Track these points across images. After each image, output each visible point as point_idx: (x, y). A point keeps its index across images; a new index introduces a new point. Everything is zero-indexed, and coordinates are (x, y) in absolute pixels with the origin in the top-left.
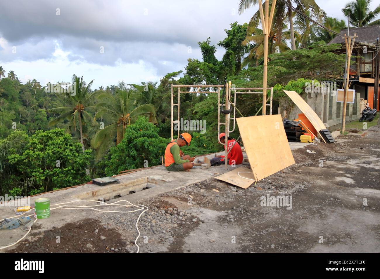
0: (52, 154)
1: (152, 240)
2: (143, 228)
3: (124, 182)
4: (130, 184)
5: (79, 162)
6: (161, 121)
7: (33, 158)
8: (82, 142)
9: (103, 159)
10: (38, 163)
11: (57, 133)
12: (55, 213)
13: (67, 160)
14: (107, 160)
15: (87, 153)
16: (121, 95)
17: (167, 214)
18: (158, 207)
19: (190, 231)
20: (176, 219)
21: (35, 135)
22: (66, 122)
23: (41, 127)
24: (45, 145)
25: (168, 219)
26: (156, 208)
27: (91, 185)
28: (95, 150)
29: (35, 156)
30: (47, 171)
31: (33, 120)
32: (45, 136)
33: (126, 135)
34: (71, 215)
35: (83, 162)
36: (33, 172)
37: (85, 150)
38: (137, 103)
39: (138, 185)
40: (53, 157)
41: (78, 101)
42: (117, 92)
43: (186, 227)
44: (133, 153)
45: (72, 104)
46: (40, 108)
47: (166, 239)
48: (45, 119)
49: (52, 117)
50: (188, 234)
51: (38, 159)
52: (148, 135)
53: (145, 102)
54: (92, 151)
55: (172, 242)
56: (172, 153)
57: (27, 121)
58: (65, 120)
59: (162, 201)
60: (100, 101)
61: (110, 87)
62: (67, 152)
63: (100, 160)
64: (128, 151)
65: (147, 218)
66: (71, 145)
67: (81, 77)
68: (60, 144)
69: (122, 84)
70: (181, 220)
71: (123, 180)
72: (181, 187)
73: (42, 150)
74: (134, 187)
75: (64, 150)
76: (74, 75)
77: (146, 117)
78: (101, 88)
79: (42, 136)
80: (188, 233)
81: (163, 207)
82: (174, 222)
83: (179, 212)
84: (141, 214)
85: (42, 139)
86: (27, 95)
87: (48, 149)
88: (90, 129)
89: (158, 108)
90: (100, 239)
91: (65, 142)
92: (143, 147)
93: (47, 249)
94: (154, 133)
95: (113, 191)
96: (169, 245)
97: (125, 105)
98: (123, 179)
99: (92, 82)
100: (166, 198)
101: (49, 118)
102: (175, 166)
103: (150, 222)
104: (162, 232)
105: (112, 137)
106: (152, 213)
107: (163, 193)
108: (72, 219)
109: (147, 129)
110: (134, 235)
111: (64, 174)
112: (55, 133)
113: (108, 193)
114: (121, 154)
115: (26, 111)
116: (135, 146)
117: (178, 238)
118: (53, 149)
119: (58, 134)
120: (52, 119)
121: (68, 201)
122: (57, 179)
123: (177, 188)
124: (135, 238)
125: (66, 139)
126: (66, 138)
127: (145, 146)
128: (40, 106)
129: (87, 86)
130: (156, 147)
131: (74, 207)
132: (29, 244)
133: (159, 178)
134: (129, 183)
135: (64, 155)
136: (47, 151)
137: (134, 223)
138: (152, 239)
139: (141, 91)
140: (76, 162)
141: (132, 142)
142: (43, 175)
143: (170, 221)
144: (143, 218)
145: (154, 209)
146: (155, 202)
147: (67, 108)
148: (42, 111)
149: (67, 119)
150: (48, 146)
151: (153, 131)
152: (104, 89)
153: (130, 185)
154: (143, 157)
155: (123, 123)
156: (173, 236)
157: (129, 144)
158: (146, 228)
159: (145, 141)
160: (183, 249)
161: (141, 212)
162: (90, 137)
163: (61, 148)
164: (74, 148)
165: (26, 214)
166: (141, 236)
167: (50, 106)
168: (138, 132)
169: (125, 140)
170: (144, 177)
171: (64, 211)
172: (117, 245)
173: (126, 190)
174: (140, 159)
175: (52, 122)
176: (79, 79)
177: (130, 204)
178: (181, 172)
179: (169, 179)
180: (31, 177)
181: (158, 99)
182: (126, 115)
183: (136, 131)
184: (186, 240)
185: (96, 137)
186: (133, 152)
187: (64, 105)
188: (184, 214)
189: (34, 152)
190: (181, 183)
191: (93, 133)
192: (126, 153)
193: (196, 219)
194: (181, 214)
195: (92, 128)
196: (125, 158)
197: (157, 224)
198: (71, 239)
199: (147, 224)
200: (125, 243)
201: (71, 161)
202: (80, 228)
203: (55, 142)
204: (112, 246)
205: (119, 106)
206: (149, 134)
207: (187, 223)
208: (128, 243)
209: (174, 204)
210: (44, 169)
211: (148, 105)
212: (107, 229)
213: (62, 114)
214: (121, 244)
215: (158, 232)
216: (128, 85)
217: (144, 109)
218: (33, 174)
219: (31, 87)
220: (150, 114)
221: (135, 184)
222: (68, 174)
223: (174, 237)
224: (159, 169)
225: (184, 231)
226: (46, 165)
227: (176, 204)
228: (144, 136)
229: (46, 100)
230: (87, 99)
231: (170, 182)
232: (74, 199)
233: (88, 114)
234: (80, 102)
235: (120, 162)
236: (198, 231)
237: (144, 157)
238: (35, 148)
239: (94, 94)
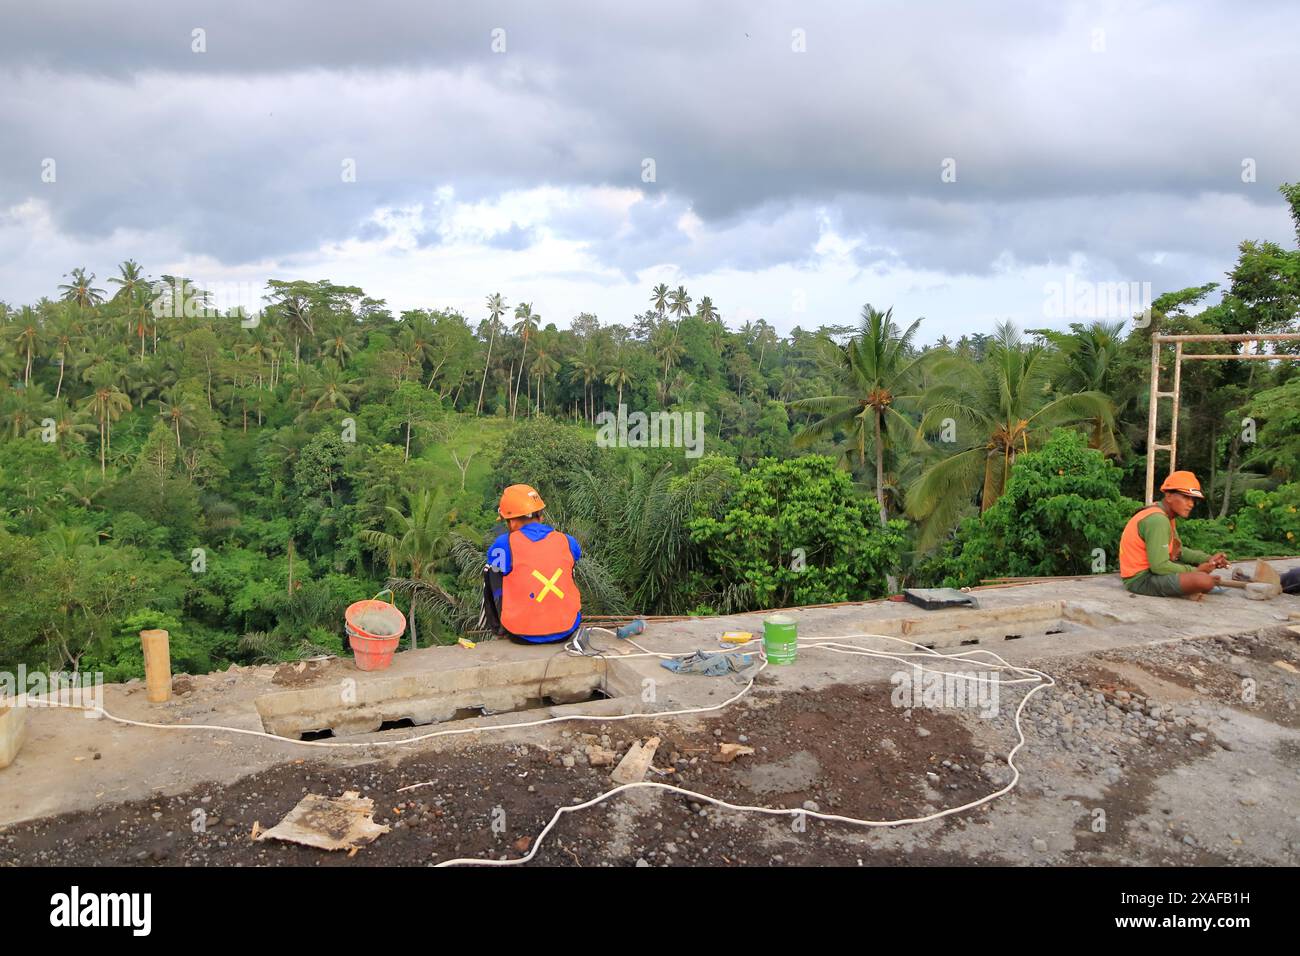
0: (797, 523)
1: (1059, 763)
2: (1035, 729)
3: (994, 609)
4: (1009, 616)
5: (869, 553)
6: (1132, 448)
7: (748, 531)
8: (879, 498)
9: (940, 552)
10: (760, 545)
11: (813, 468)
12: (807, 656)
13: (836, 546)
14: (951, 555)
15: (893, 530)
16: (1004, 362)
17: (1112, 707)
18: (1085, 684)
19: (1179, 764)
20: (1137, 724)
21: (757, 470)
22: (838, 438)
23: (773, 450)
24: (782, 498)
25: (1112, 721)
26: (1078, 684)
27: (899, 605)
28: (917, 524)
29: (755, 527)
30: (782, 570)
31: (753, 431)
32: (783, 473)
33: (1011, 483)
34: (848, 666)
35: (880, 555)
36: (746, 568)
37: (889, 520)
38: (1054, 388)
39: (1033, 620)
40: (800, 533)
41: (874, 380)
42: (991, 355)
43: (1166, 749)
44: (1033, 539)
45: (857, 389)
46: (773, 397)
47: (1100, 768)
48: (784, 427)
49: (803, 423)
50: (1170, 768)
51: (762, 535)
52: (1082, 487)
53: (1080, 384)
54: (906, 524)
55: (1116, 779)
56: (1144, 540)
57: (737, 431)
58: (835, 434)
59: (1100, 669)
60: (939, 382)
61: (970, 339)
62: (839, 523)
63: (929, 554)
64: (1017, 532)
65: (1048, 707)
66: (849, 504)
67: (885, 311)
68: (819, 499)
69: (1007, 330)
70: (1152, 729)
71: (989, 602)
72: (1167, 641)
73: (772, 511)
74: (1019, 625)
75: (831, 516)
76: (868, 305)
77: (1081, 430)
78: (944, 341)
79: (775, 473)
80: (1171, 766)
81: (1101, 687)
82: (1129, 730)
83: (1151, 708)
84: (1032, 691)
85: (774, 483)
86: (742, 365)
87: (787, 510)
88: (904, 461)
89: (1125, 404)
90: (914, 733)
91: (835, 494)
92: (1063, 522)
93: (789, 730)
94: (1102, 483)
95: (959, 627)
96: (1107, 786)
97: (1014, 394)
98: (991, 599)
99: (916, 325)
100: (1111, 663)
101: (795, 426)
102: (1154, 579)
103: (1057, 718)
104: (1091, 750)
105: (969, 490)
106: (1066, 696)
107: (1105, 649)
108: (848, 676)
109: (1081, 469)
110: (1006, 741)
111: (827, 583)
112: (808, 466)
113: (944, 630)
114: (994, 541)
115: (737, 404)
116: (1039, 520)
117: (1136, 771)
118: (800, 511)
119: (818, 471)
120: (801, 429)
121: (840, 635)
122: (807, 595)
123: (1153, 643)
124: (1009, 748)
125: (836, 487)
126: (837, 484)
127: (1070, 524)
128: (772, 393)
129: (901, 336)
130: (1107, 526)
131: (855, 650)
132: (750, 713)
133: (1098, 610)
134: (1006, 614)
135: (829, 531)
136: (785, 516)
137: (1010, 714)
138: (1058, 759)
139: (1066, 351)
140: (860, 553)
141: (1031, 508)
142: (772, 579)
143: (1117, 725)
144: (1038, 705)
145: (1072, 688)
146: (1078, 670)
147: (845, 400)
148: (775, 407)
149: (843, 430)
150: (789, 501)
151: (1099, 478)
152: (953, 346)
153: (1007, 618)
154: (1061, 555)
155: (1005, 448)
156: (1122, 766)
157: (1020, 513)
158: (1043, 731)
159: (1071, 507)
160: (1148, 803)
161: (1031, 686)
162: (905, 485)
163: (821, 511)
164: (856, 512)
165: (742, 649)
166: (1027, 748)
167: (797, 393)
168: (1049, 478)
169: (1008, 497)
170: (1053, 602)
171: (829, 656)
172: (959, 758)
173: (996, 629)
174: (1052, 560)
175: (802, 436)
176: (881, 316)
177: (1004, 665)
178: (1172, 601)
179: (1129, 615)
180: (742, 581)
181: (1123, 375)
182: (1015, 425)
183: (1045, 474)
184: (1161, 782)
185: (920, 486)
186: (1030, 537)
187: (834, 391)
188: (1164, 714)
189: (753, 516)
190: (1166, 631)
191: (912, 474)
192: (1009, 537)
193: (1205, 735)
194: (1155, 713)
195: (912, 458)
196: (1006, 553)
197: (1077, 726)
198: (844, 720)
199: (1047, 720)
200: (981, 757)
201: (846, 549)
202: (867, 700)
203: (808, 492)
204: (946, 757)
205: (996, 397)
206: (1086, 486)
207: (1172, 740)
208: (988, 757)
209: (1137, 683)
210: (774, 564)
211: (1088, 394)
212: (935, 714)
213: (829, 415)
214: (971, 757)
215: (1079, 749)
216: (1027, 332)
217: (1074, 408)
218: (748, 574)
219: (752, 340)
220: (1096, 423)
221: (1022, 618)
222: (838, 583)
223: (1126, 768)
224: (1101, 584)
225: (1158, 758)
226: (782, 553)
227: (1143, 683)
228: (1069, 490)
229: (788, 376)
230: (900, 373)
231: (1132, 623)
232: (856, 631)
233: (903, 417)
234: (881, 384)
235: (988, 563)
236: (1203, 767)
237: (1067, 557)
238: (756, 504)
239: (921, 360)
